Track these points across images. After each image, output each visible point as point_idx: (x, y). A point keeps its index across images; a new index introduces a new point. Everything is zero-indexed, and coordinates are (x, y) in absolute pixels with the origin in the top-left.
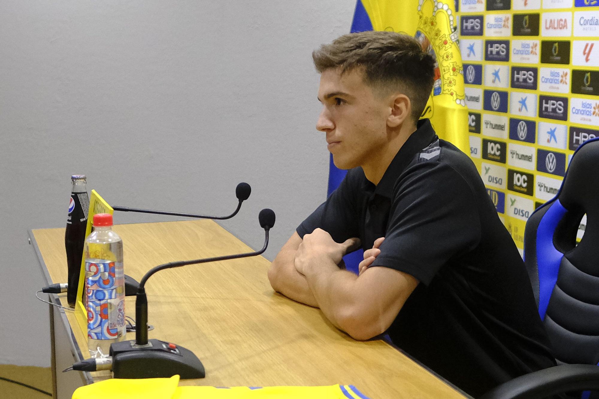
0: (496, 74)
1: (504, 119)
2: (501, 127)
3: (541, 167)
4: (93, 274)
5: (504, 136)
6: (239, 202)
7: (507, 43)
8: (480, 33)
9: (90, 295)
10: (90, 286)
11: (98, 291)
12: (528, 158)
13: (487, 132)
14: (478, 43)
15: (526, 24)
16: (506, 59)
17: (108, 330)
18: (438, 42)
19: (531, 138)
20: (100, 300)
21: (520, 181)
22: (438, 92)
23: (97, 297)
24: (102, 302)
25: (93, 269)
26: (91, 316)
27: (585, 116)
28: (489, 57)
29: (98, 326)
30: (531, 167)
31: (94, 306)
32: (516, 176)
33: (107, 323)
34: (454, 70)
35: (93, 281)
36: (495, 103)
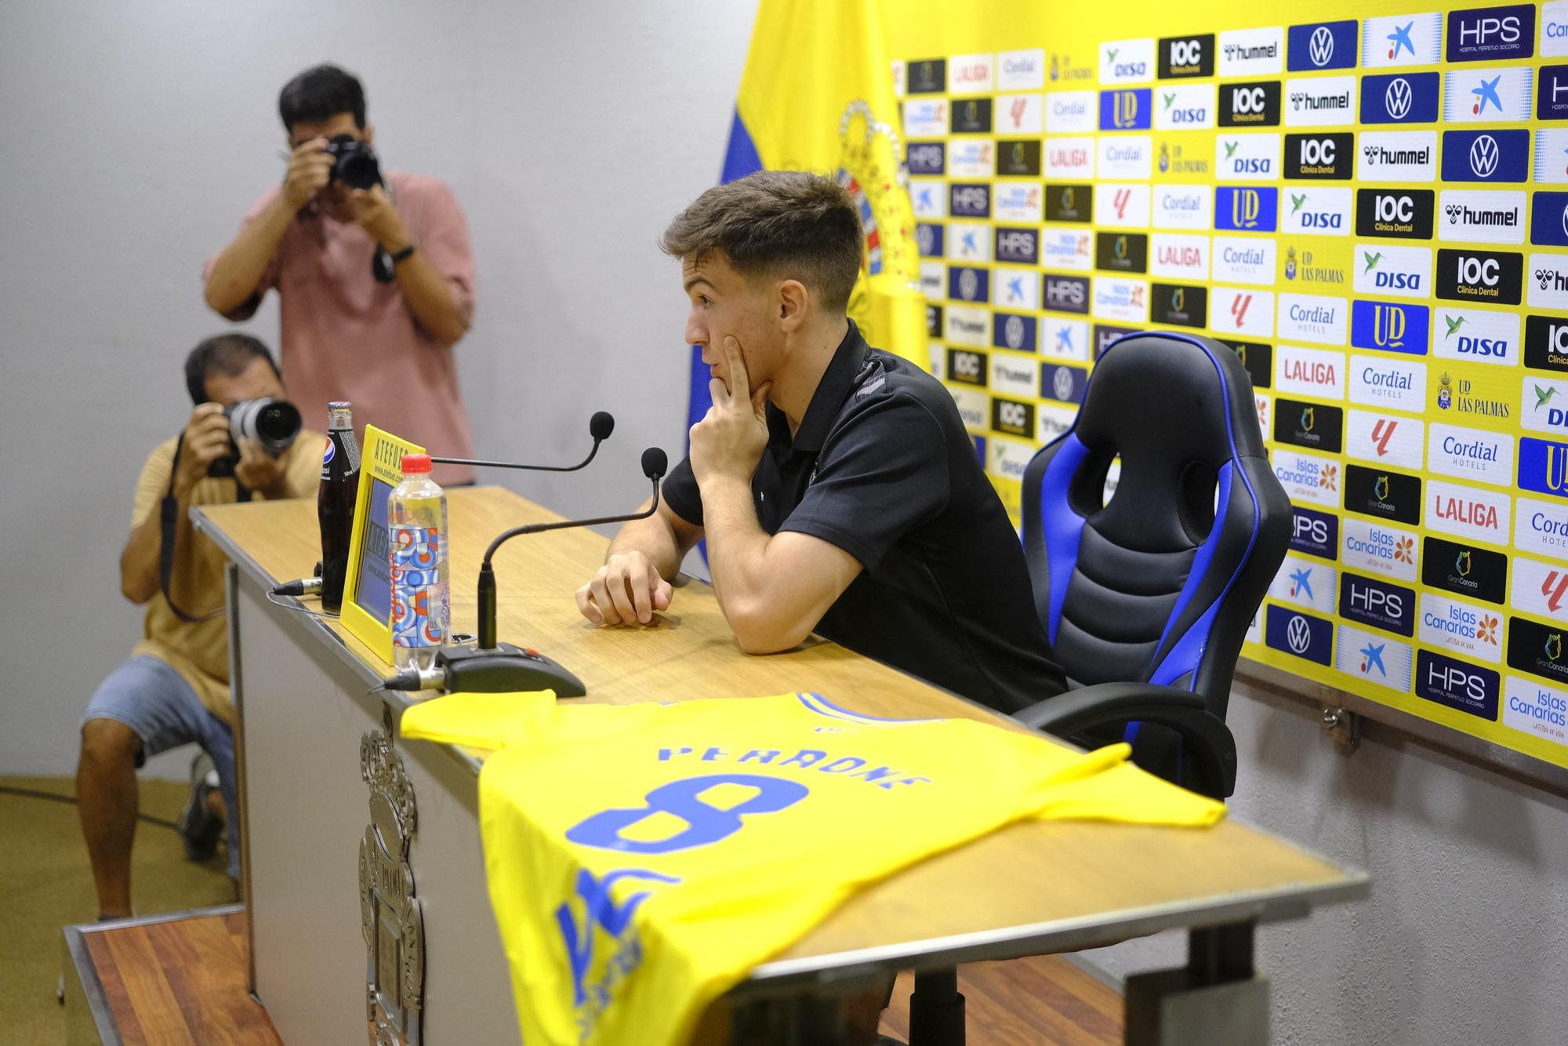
0: (969, 240)
1: (983, 314)
2: (977, 328)
3: (1048, 391)
4: (403, 546)
5: (984, 341)
6: (594, 443)
7: (986, 188)
8: (940, 170)
9: (400, 578)
10: (398, 565)
11: (411, 572)
12: (1025, 378)
13: (954, 337)
14: (936, 187)
15: (1121, 251)
16: (985, 213)
17: (427, 632)
18: (875, 187)
19: (1029, 343)
20: (415, 586)
21: (1011, 415)
22: (876, 268)
23: (410, 581)
24: (419, 589)
25: (405, 538)
26: (401, 611)
27: (1119, 307)
28: (956, 211)
29: (413, 626)
30: (1030, 392)
31: (406, 596)
32: (1005, 409)
33: (426, 621)
34: (903, 232)
35: (403, 558)
36: (968, 286)
